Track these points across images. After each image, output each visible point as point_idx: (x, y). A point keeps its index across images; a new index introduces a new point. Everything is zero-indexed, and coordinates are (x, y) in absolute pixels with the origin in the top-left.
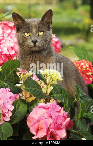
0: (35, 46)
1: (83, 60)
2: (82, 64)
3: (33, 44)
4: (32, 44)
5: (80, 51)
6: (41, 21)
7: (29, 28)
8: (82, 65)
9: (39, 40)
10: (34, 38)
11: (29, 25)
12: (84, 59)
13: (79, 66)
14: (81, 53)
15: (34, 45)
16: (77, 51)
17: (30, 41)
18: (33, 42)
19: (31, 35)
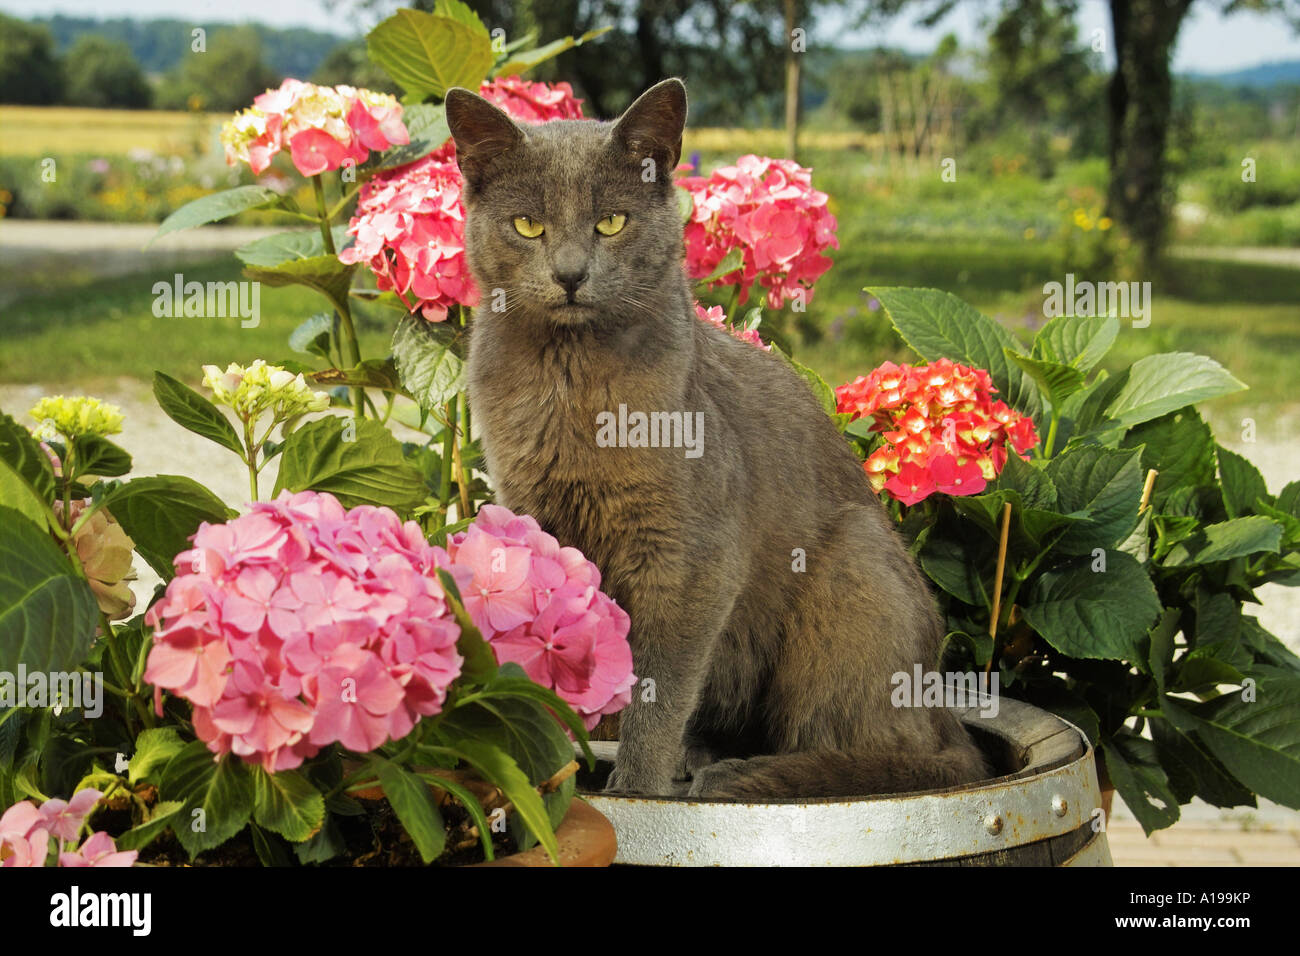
0: (572, 302)
1: (945, 362)
2: (938, 381)
3: (564, 292)
4: (556, 291)
5: (933, 314)
6: (612, 145)
7: (537, 190)
8: (935, 389)
9: (596, 268)
10: (567, 255)
11: (540, 170)
12: (949, 354)
13: (920, 391)
14: (933, 322)
15: (564, 300)
16: (911, 313)
17: (546, 273)
18: (561, 279)
19: (549, 233)
